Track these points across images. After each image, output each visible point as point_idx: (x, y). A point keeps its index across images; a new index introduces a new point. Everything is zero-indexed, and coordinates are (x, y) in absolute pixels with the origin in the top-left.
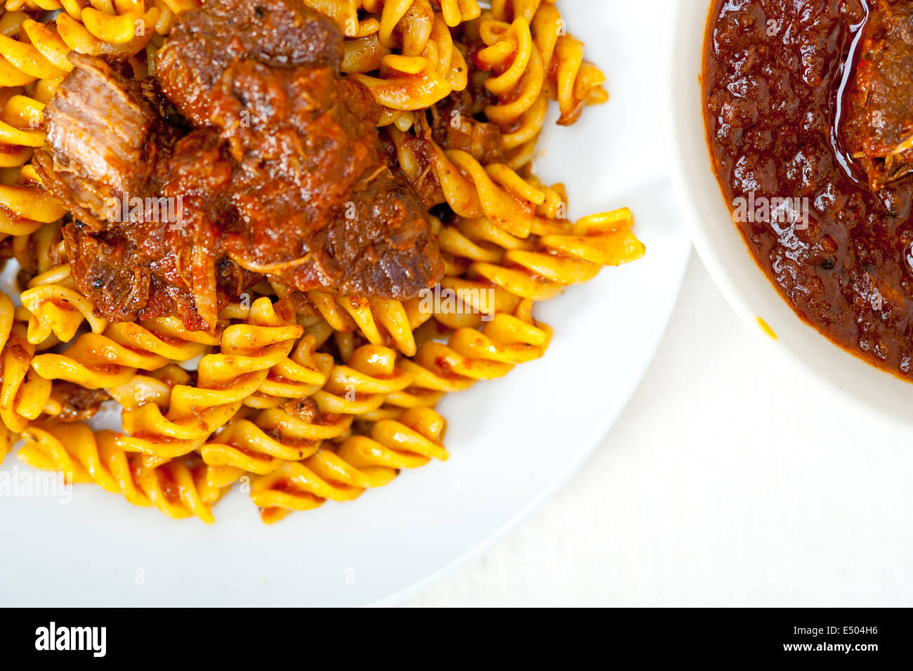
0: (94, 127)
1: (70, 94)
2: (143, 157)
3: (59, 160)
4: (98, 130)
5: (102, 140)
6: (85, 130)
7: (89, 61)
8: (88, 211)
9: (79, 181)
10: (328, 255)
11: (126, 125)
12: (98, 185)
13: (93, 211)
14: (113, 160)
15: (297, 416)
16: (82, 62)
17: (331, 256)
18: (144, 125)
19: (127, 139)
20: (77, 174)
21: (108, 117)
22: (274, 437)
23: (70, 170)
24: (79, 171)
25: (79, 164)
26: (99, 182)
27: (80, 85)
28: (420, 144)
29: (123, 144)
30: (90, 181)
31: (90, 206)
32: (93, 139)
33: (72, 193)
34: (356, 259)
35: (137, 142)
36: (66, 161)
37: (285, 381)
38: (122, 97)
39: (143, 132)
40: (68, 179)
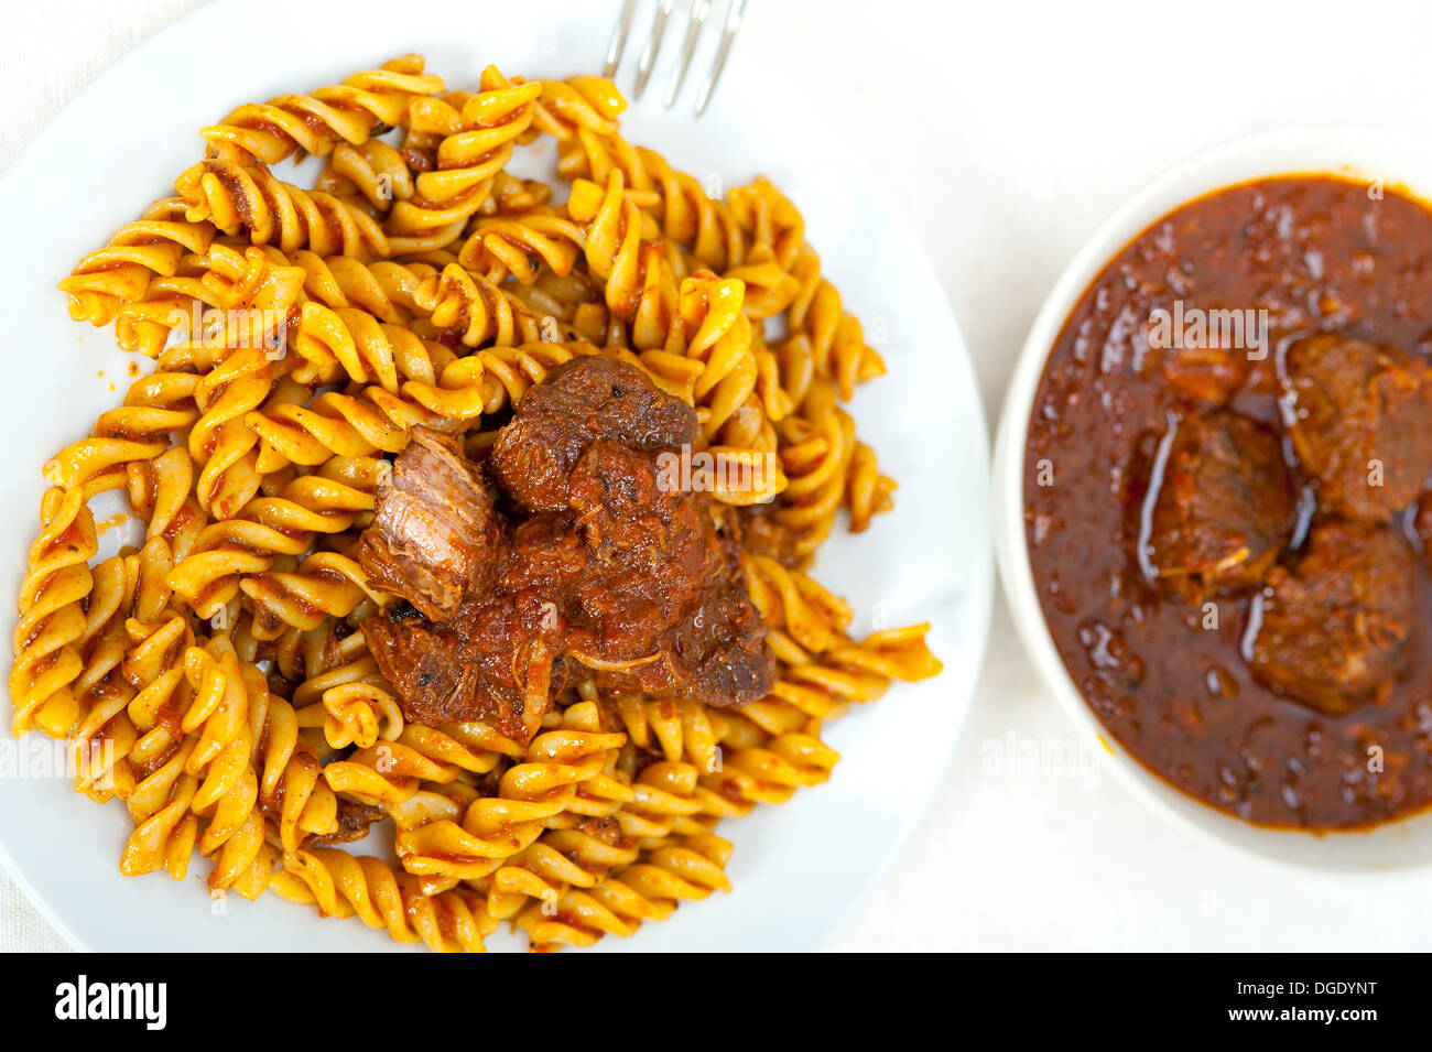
0: (435, 508)
1: (409, 471)
2: (489, 542)
3: (393, 543)
4: (441, 512)
5: (444, 521)
6: (427, 510)
7: (434, 436)
8: (429, 598)
9: (416, 566)
10: (678, 652)
11: (469, 507)
12: (437, 572)
13: (434, 597)
14: (456, 544)
15: (598, 838)
16: (427, 438)
17: (679, 654)
18: (488, 506)
19: (471, 521)
20: (413, 558)
21: (450, 497)
22: (572, 860)
23: (407, 554)
24: (415, 555)
25: (415, 547)
26: (436, 568)
27: (419, 462)
28: (730, 544)
29: (466, 527)
30: (426, 566)
31: (431, 592)
32: (436, 521)
33: (411, 577)
34: (704, 659)
35: (481, 526)
36: (401, 545)
37: (591, 797)
38: (465, 476)
39: (487, 516)
40: (405, 564)
